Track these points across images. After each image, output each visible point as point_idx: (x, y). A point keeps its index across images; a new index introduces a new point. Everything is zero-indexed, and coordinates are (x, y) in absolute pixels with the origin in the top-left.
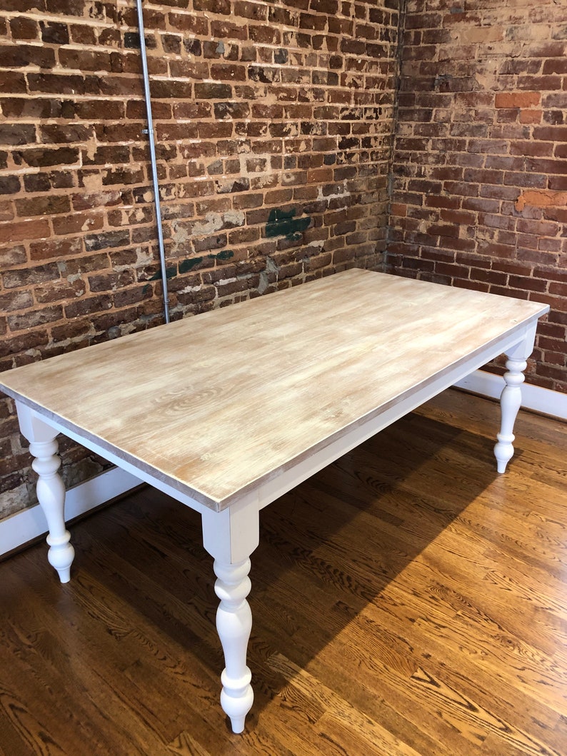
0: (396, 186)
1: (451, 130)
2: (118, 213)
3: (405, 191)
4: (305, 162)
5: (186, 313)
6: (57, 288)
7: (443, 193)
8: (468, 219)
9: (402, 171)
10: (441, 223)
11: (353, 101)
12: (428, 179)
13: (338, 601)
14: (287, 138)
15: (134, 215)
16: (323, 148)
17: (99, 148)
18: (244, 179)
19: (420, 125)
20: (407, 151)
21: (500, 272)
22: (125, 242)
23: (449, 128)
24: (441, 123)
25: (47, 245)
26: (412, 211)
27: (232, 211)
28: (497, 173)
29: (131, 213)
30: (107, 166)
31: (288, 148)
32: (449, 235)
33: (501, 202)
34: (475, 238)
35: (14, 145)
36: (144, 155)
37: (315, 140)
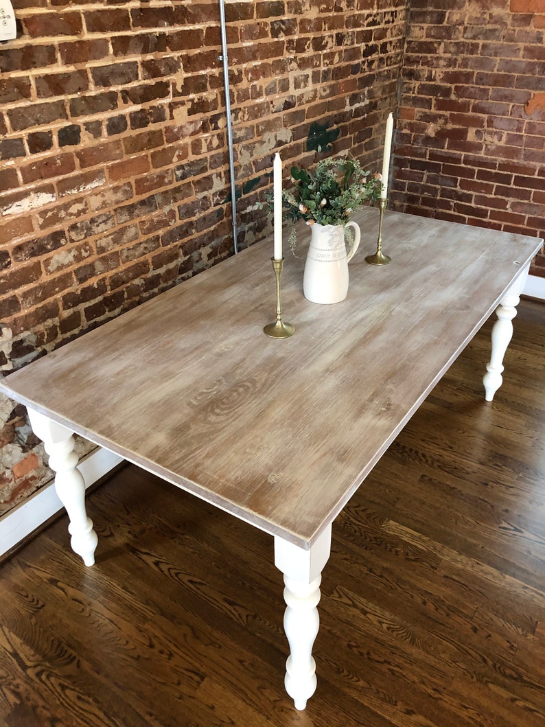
0: (405, 90)
1: (465, 32)
2: (199, 141)
3: (414, 95)
4: (339, 73)
5: (248, 231)
6: (155, 219)
7: (453, 97)
8: (477, 122)
9: (411, 75)
10: (450, 126)
11: (375, 6)
12: (438, 83)
13: (421, 474)
14: (325, 51)
15: (211, 142)
16: (351, 58)
17: (186, 79)
18: (292, 96)
19: (431, 28)
20: (417, 54)
21: (506, 173)
22: (204, 169)
23: (462, 31)
24: (454, 26)
25: (148, 179)
26: (420, 114)
27: (283, 130)
28: (509, 76)
29: (208, 141)
30: (192, 96)
31: (325, 61)
32: (458, 138)
33: (511, 104)
34: (483, 140)
35: (122, 84)
36: (218, 82)
37: (345, 50)
